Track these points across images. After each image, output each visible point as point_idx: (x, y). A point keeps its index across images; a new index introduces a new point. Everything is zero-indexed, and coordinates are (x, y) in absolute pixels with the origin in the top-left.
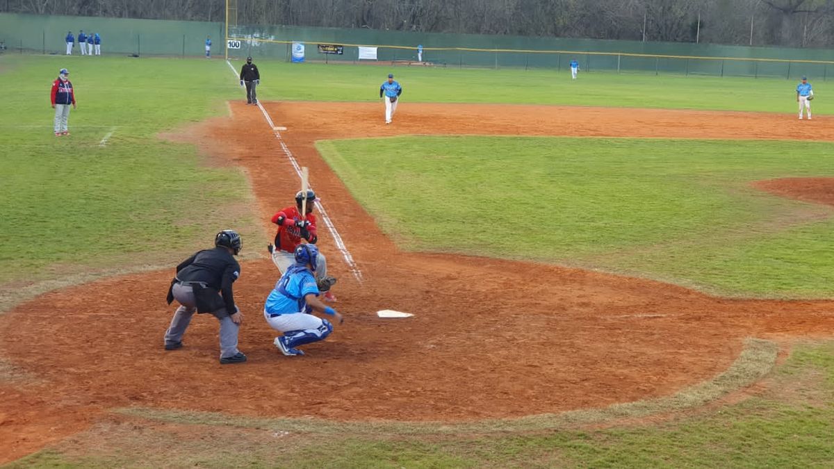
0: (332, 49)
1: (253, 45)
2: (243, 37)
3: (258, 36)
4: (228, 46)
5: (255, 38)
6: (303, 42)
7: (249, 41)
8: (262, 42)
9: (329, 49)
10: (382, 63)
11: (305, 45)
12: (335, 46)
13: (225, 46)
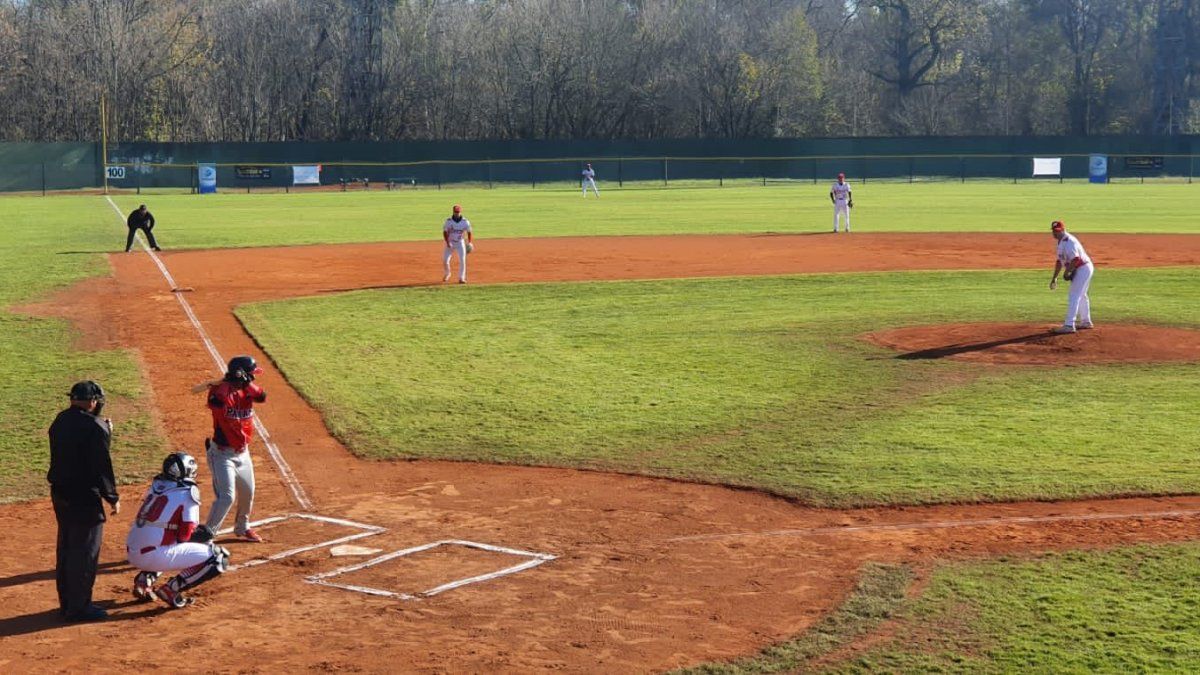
0: (256, 172)
1: (143, 172)
2: (128, 162)
3: (150, 158)
4: (107, 175)
5: (146, 161)
6: (214, 164)
7: (136, 167)
8: (155, 167)
9: (251, 172)
10: (326, 188)
11: (217, 169)
12: (259, 168)
13: (103, 175)
